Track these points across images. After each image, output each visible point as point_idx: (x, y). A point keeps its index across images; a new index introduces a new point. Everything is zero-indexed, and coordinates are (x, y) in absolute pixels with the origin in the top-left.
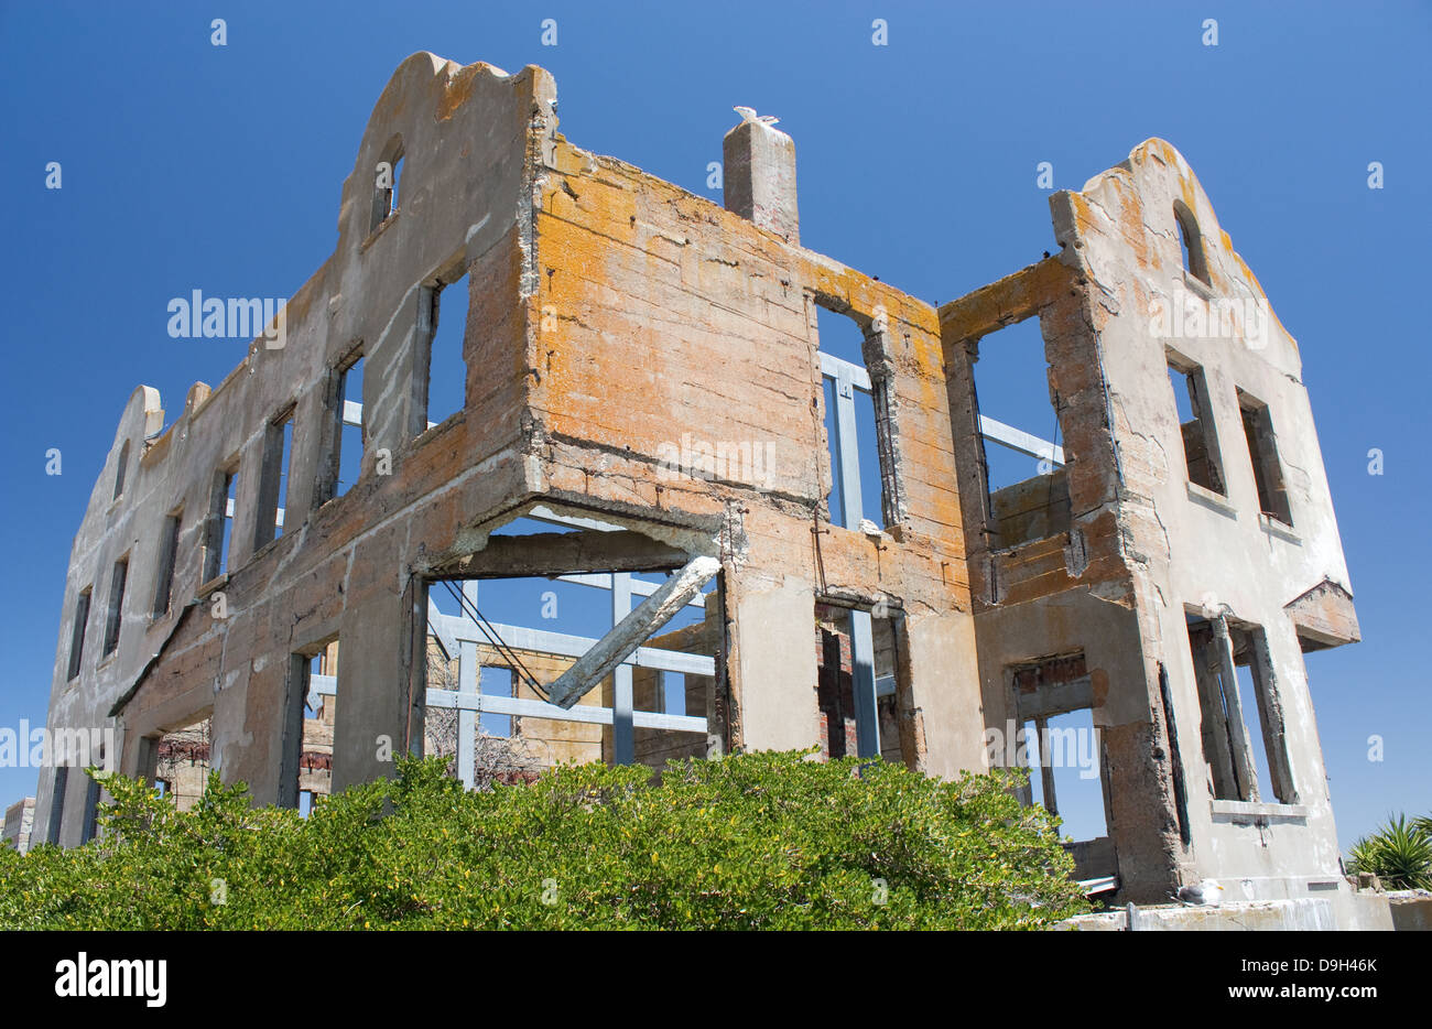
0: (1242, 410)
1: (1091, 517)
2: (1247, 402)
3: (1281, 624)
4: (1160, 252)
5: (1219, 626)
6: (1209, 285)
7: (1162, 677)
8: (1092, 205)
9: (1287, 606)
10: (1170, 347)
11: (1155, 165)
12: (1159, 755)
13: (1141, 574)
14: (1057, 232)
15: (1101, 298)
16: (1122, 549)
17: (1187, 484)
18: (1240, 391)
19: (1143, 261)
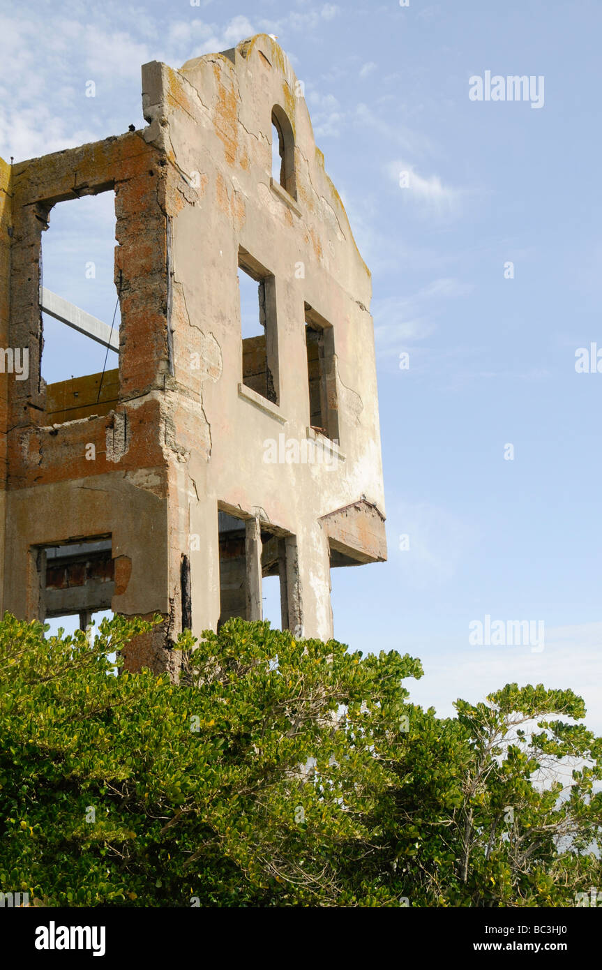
0: (309, 330)
1: (135, 404)
2: (315, 320)
3: (314, 535)
4: (250, 153)
5: (252, 528)
6: (295, 198)
7: (185, 568)
8: (186, 86)
9: (322, 518)
10: (244, 250)
11: (260, 62)
12: (170, 645)
13: (177, 465)
14: (145, 106)
15: (180, 184)
16: (162, 438)
17: (239, 385)
18: (308, 308)
19: (231, 158)
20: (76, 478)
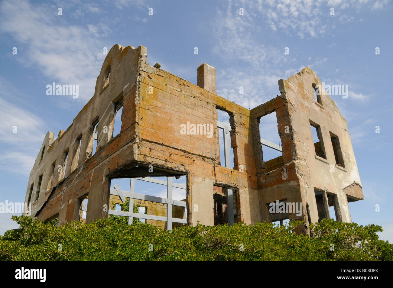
0: (332, 138)
1: (288, 164)
2: (333, 136)
3: (342, 194)
4: (308, 96)
5: (324, 194)
6: (322, 105)
7: (307, 206)
8: (290, 83)
9: (344, 189)
10: (311, 120)
11: (307, 74)
12: (306, 227)
13: (301, 179)
14: (280, 90)
15: (291, 107)
16: (296, 172)
17: (315, 156)
18: (330, 132)
19: (303, 98)
20: (275, 185)
